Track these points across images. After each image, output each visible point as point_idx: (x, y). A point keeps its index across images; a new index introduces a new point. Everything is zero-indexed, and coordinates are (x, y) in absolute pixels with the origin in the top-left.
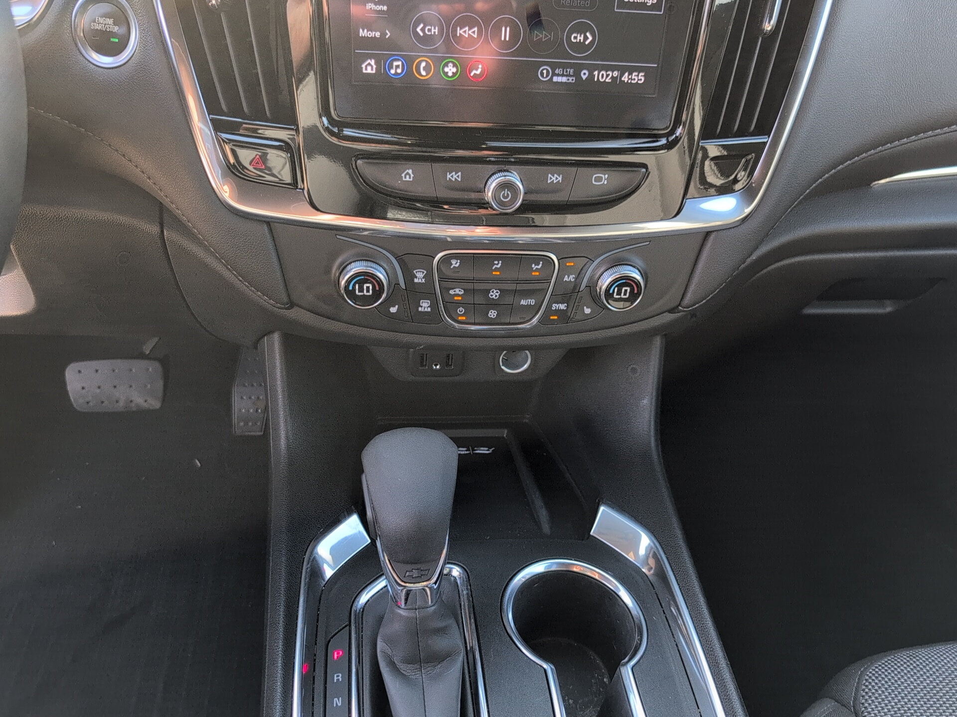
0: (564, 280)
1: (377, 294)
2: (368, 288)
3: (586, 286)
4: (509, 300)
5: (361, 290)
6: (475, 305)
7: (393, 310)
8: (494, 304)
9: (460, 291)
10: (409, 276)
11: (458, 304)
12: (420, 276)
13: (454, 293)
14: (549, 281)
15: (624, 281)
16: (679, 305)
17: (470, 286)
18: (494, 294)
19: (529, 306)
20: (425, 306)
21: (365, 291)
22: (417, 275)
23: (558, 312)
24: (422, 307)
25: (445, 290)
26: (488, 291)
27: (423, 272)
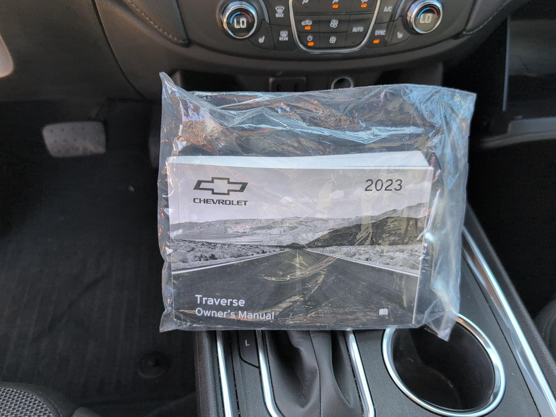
0: (384, 11)
1: (250, 26)
2: (243, 22)
3: (399, 16)
4: (344, 28)
5: (238, 23)
6: (321, 34)
7: (261, 40)
8: (333, 32)
9: (309, 22)
10: (272, 12)
11: (308, 33)
12: (280, 12)
13: (305, 24)
14: (372, 12)
15: (428, 8)
16: (464, 30)
17: (316, 18)
18: (334, 24)
19: (358, 33)
20: (284, 36)
21: (241, 25)
22: (278, 11)
23: (379, 37)
24: (282, 37)
25: (298, 22)
26: (330, 22)
27: (282, 9)
